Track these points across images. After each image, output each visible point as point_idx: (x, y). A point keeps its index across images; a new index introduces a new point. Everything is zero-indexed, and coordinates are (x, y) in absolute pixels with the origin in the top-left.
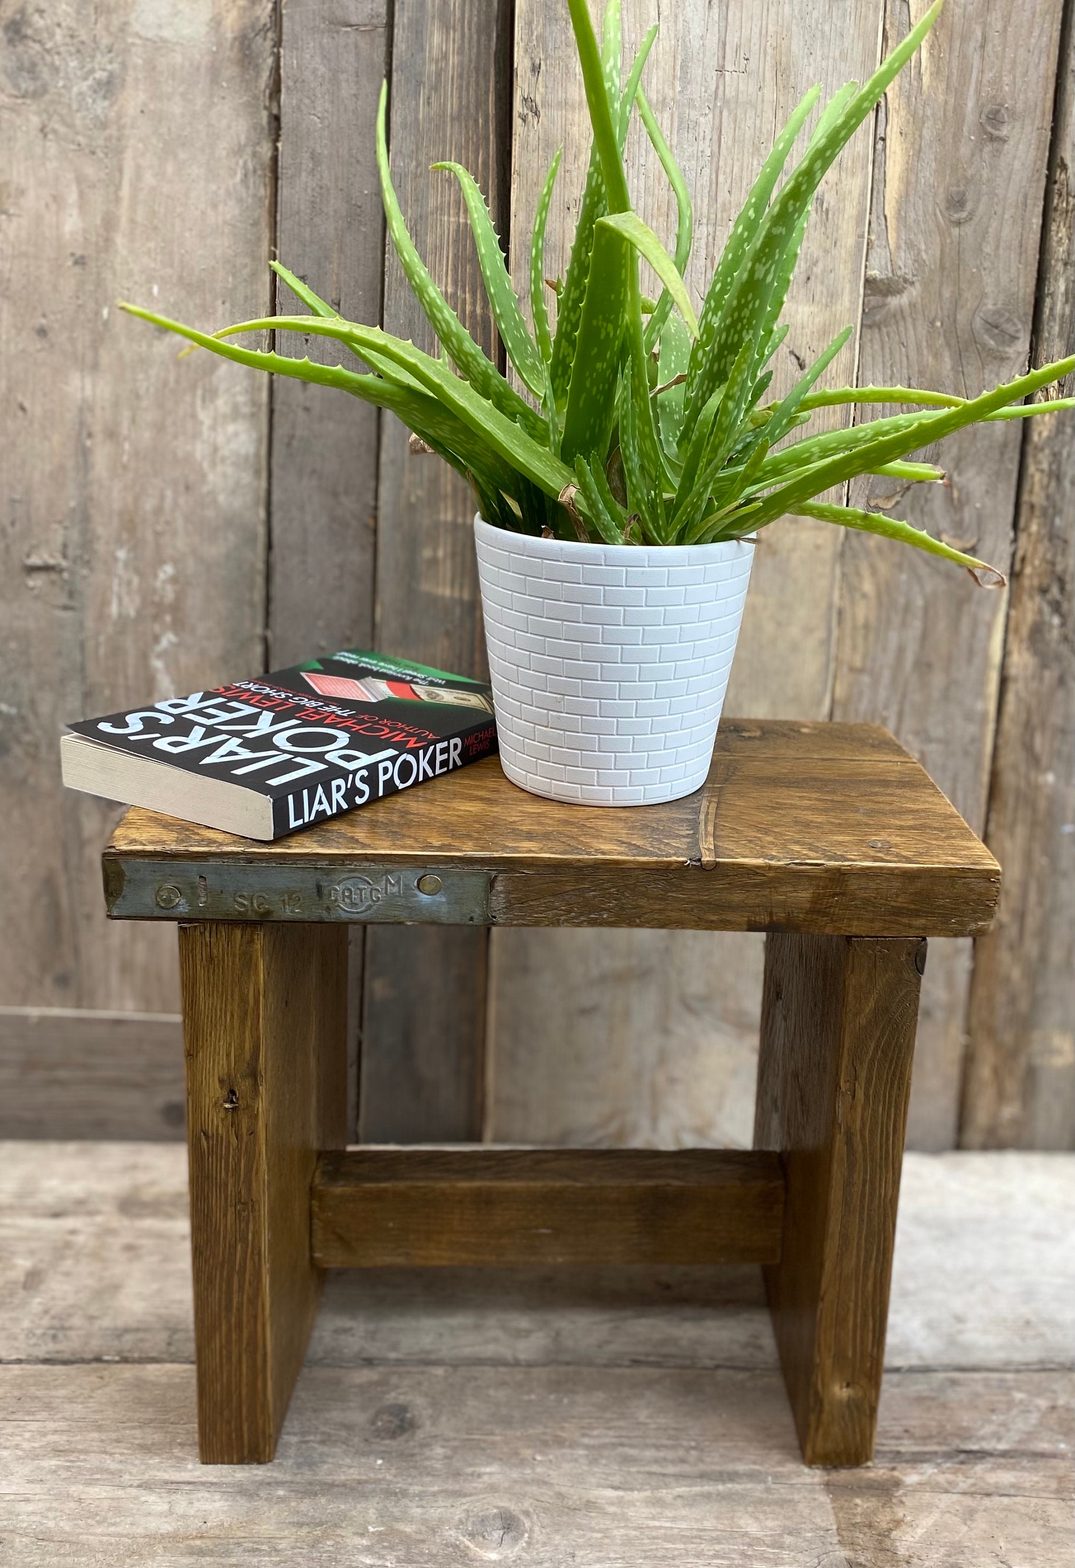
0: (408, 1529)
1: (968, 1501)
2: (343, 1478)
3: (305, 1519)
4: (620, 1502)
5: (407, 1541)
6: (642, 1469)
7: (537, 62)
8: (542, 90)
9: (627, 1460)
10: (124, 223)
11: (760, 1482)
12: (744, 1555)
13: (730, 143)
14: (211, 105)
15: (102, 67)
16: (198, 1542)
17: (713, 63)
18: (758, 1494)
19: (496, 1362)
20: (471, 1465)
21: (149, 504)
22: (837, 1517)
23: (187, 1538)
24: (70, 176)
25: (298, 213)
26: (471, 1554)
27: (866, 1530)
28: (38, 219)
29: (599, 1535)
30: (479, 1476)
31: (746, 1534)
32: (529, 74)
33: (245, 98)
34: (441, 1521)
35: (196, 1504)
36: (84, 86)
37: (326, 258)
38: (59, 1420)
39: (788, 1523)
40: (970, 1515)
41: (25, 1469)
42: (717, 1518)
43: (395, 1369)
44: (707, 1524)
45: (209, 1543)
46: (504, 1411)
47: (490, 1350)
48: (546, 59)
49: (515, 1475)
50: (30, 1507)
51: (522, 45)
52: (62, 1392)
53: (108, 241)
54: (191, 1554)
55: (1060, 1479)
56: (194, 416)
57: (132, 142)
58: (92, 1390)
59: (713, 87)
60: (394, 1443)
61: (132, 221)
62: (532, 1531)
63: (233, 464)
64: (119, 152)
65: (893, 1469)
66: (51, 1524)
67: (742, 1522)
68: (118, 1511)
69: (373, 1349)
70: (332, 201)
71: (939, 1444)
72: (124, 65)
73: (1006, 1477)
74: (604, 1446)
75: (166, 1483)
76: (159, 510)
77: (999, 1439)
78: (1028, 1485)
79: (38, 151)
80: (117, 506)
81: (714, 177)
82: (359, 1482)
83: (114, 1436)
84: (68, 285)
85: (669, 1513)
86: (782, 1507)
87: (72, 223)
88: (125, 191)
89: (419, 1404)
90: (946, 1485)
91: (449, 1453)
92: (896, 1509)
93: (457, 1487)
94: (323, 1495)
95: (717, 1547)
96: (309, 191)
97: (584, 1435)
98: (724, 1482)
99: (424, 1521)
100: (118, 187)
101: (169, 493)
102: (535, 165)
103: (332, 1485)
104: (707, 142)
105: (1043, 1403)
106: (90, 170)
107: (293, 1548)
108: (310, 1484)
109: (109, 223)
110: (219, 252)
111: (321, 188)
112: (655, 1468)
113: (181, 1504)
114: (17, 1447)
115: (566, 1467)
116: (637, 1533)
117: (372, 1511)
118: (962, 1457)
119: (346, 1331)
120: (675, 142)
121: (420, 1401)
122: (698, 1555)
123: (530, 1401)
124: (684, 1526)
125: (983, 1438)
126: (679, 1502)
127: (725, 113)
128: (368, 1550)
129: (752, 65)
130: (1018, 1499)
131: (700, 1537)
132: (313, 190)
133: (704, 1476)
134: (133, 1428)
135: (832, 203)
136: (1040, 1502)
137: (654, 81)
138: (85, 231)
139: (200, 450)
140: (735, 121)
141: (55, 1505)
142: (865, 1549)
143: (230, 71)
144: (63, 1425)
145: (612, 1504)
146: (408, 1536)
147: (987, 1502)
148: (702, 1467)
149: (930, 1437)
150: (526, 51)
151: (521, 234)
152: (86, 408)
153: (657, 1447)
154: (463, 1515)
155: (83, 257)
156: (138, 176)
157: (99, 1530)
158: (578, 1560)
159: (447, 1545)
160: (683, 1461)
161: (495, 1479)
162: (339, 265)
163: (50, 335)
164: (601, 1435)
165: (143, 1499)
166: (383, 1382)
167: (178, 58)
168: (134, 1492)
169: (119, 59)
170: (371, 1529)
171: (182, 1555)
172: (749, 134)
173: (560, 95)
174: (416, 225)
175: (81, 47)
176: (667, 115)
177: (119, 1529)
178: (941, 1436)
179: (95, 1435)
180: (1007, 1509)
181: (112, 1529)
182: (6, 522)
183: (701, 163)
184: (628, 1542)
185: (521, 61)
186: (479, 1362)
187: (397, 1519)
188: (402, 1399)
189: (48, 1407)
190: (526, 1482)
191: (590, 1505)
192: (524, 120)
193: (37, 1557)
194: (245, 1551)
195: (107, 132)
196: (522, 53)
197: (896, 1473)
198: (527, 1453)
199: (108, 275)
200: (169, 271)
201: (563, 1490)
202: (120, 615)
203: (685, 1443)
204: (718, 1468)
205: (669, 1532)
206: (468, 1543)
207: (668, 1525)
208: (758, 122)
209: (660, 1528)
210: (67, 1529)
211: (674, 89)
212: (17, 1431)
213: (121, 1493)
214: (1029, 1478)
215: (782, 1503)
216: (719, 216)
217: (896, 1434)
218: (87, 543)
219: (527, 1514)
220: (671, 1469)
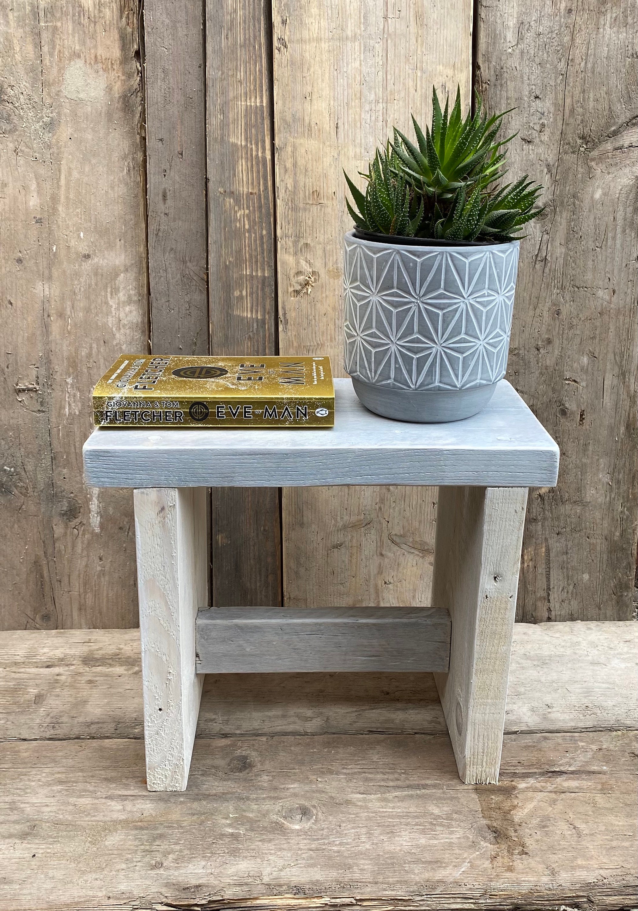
0: (251, 815)
1: (553, 796)
2: (214, 792)
3: (195, 812)
4: (364, 800)
5: (251, 821)
6: (375, 784)
7: (285, 18)
8: (288, 33)
9: (367, 780)
10: (63, 199)
11: (439, 789)
12: (431, 823)
13: (393, 57)
14: (108, 133)
15: (47, 115)
16: (139, 824)
17: (381, 14)
18: (438, 795)
19: (294, 734)
20: (283, 784)
21: (84, 352)
22: (481, 805)
23: (133, 822)
24: (32, 175)
25: (157, 103)
26: (285, 826)
27: (497, 810)
28: (15, 199)
29: (353, 816)
30: (288, 789)
31: (432, 814)
32: (280, 25)
33: (127, 129)
34: (268, 812)
35: (137, 806)
36: (38, 126)
37: (174, 128)
38: (60, 767)
39: (455, 808)
40: (554, 801)
41: (45, 791)
42: (416, 806)
43: (239, 739)
44: (411, 810)
45: (145, 824)
46: (300, 758)
47: (291, 728)
48: (289, 17)
49: (307, 788)
50: (48, 809)
51: (276, 9)
52: (60, 754)
53: (55, 209)
54: (136, 829)
55: (603, 784)
56: (107, 303)
57: (66, 155)
58: (76, 753)
59: (382, 27)
60: (241, 774)
61: (67, 198)
62: (317, 814)
63: (130, 328)
64: (58, 160)
65: (512, 781)
66: (61, 817)
67: (430, 808)
68: (96, 809)
69: (227, 729)
70: (176, 96)
71: (537, 768)
72: (59, 114)
73: (573, 784)
74: (355, 773)
75: (120, 796)
76: (89, 355)
77: (570, 766)
78: (585, 787)
79: (14, 162)
80: (65, 354)
81: (385, 76)
82: (223, 794)
83: (90, 774)
84: (33, 233)
85: (391, 805)
86: (452, 801)
87: (34, 201)
88: (63, 182)
89: (254, 757)
90: (541, 788)
91: (271, 778)
92: (513, 800)
93: (276, 795)
94: (205, 800)
95: (417, 820)
96: (163, 91)
97: (343, 768)
98: (420, 789)
99: (259, 811)
100: (59, 180)
101: (95, 346)
102: (286, 75)
103: (209, 795)
104: (380, 57)
105: (594, 747)
106: (42, 171)
107: (190, 825)
108: (197, 795)
109: (54, 199)
110: (116, 213)
111: (169, 88)
112: (382, 783)
113: (129, 806)
114: (39, 780)
115: (334, 784)
116: (374, 815)
117: (231, 807)
118: (550, 774)
119: (212, 720)
120: (362, 58)
121: (254, 754)
122: (407, 824)
123: (313, 752)
124: (399, 811)
125: (561, 765)
126: (396, 799)
127: (389, 41)
128: (230, 825)
129: (403, 14)
130: (579, 794)
131: (407, 816)
132: (165, 90)
133: (409, 787)
134: (100, 770)
135: (451, 88)
136: (592, 795)
137: (349, 25)
138: (41, 204)
139: (111, 321)
140: (395, 46)
141: (62, 807)
142: (496, 820)
143: (118, 115)
144: (62, 769)
145: (360, 801)
146: (251, 819)
147: (563, 795)
148: (408, 782)
149: (532, 765)
150: (278, 12)
151: (280, 113)
152: (46, 301)
153: (383, 773)
154: (280, 808)
155: (41, 219)
156: (70, 173)
157: (87, 819)
158: (342, 828)
159: (272, 823)
160: (398, 780)
161: (296, 790)
162: (181, 132)
163: (24, 262)
164: (353, 768)
165: (109, 804)
166: (233, 745)
167: (89, 109)
168: (104, 801)
169: (56, 111)
170: (231, 816)
171: (131, 830)
172: (403, 52)
173: (298, 36)
174: (223, 107)
175: (35, 105)
176: (357, 44)
177: (97, 818)
178: (539, 764)
179: (80, 774)
180: (574, 799)
181: (93, 819)
182: (4, 366)
183: (378, 69)
184: (369, 819)
185: (276, 19)
186: (285, 734)
187: (244, 811)
188: (244, 753)
189: (54, 761)
190: (314, 792)
191: (348, 802)
192: (279, 50)
193: (55, 832)
194: (164, 827)
195: (51, 151)
196: (276, 13)
197: (513, 783)
198: (313, 777)
199: (54, 227)
200: (89, 224)
201: (333, 795)
202: (70, 414)
203: (399, 771)
204: (417, 782)
205: (391, 814)
206: (283, 821)
207: (391, 810)
208: (407, 45)
209: (386, 812)
210: (70, 819)
211: (360, 29)
212: (38, 773)
213: (96, 801)
214: (585, 784)
215: (452, 799)
216: (389, 98)
217: (514, 764)
218: (50, 376)
219: (314, 807)
220: (391, 784)
